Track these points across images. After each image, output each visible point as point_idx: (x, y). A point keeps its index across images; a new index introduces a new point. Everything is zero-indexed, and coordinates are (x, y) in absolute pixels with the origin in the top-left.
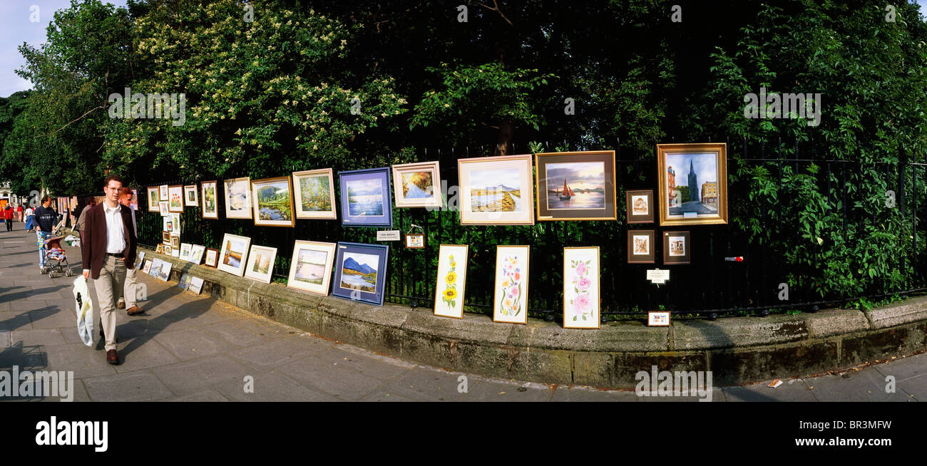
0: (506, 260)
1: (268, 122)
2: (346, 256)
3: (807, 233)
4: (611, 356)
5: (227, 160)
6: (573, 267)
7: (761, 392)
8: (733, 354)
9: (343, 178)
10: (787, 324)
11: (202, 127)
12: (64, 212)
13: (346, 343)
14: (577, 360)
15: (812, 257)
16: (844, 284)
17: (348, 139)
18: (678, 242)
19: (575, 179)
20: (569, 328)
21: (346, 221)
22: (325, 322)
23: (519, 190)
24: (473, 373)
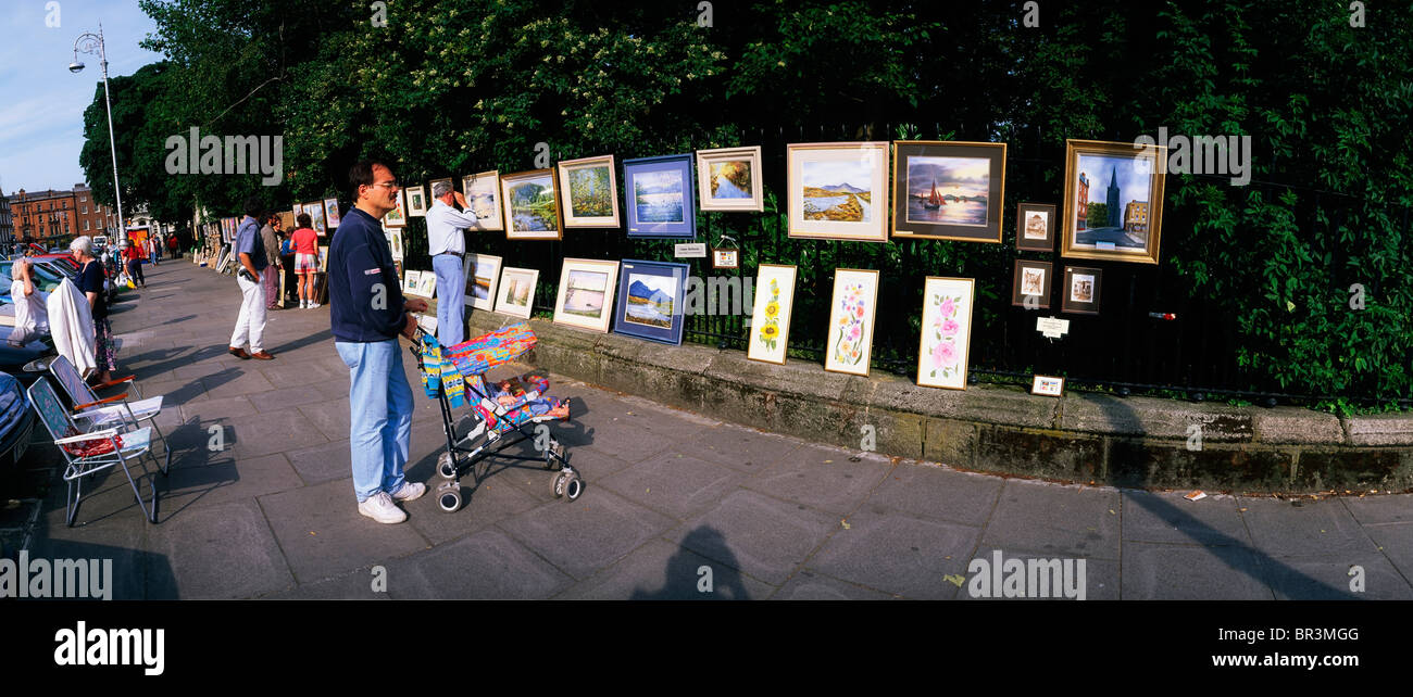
0: (847, 289)
1: (522, 90)
2: (633, 278)
3: (1272, 293)
4: (975, 427)
5: (463, 147)
6: (937, 304)
7: (1172, 502)
8: (1141, 446)
9: (628, 169)
10: (1225, 418)
11: (426, 100)
12: (232, 240)
13: (632, 394)
14: (929, 428)
15: (1276, 328)
16: (1317, 373)
17: (639, 113)
18: (1084, 283)
19: (947, 180)
20: (923, 386)
21: (633, 230)
22: (603, 367)
23: (869, 193)
24: (796, 436)
